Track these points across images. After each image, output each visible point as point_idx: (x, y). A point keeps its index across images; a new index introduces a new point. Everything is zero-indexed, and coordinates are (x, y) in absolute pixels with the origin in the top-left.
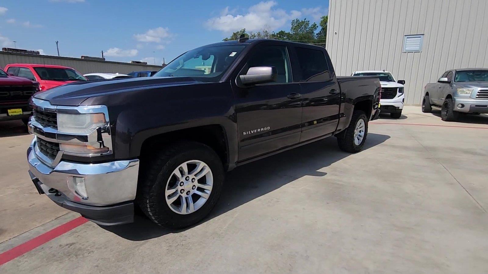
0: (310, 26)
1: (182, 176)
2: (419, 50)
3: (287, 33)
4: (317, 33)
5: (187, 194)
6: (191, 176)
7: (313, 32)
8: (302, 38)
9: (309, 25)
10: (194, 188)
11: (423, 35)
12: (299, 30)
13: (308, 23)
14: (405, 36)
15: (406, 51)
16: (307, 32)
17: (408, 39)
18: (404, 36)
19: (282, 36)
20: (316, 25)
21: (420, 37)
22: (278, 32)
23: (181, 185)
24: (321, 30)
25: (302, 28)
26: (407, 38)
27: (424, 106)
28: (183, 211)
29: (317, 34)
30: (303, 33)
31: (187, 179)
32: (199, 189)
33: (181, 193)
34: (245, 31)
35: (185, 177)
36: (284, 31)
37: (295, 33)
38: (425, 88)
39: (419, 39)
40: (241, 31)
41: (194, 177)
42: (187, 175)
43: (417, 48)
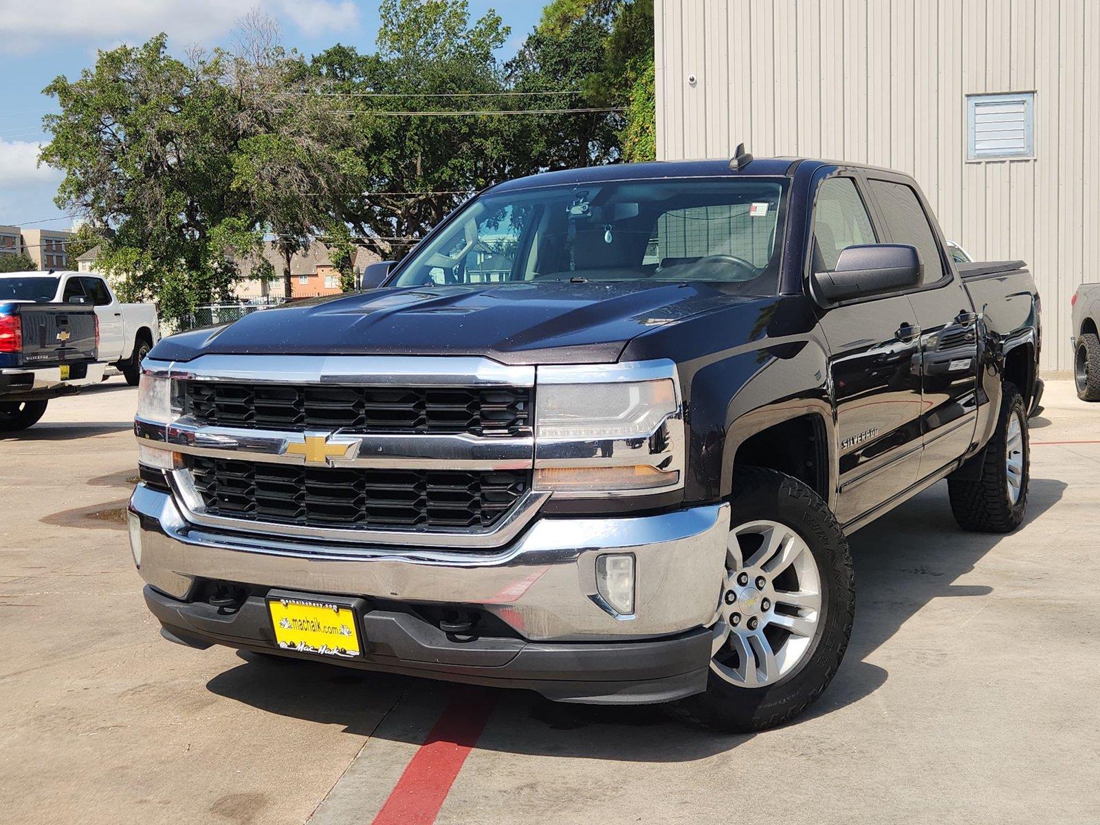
0: (471, 25)
1: (729, 574)
2: (1026, 155)
3: (363, 61)
4: (508, 59)
5: (750, 627)
6: (754, 571)
7: (487, 56)
8: (443, 82)
9: (465, 23)
10: (766, 605)
11: (1033, 92)
12: (421, 42)
13: (463, 14)
14: (968, 96)
15: (979, 156)
16: (462, 55)
17: (979, 110)
18: (965, 99)
19: (343, 70)
20: (498, 21)
21: (1023, 102)
22: (319, 52)
23: (729, 603)
24: (527, 46)
25: (436, 35)
26: (977, 105)
27: (1084, 377)
28: (750, 678)
29: (508, 66)
30: (440, 57)
31: (743, 579)
32: (782, 609)
33: (734, 625)
34: (162, 45)
35: (736, 575)
36: (352, 49)
37: (401, 57)
38: (1074, 301)
39: (1021, 108)
40: (146, 46)
41: (762, 573)
42: (740, 569)
43: (1019, 145)
